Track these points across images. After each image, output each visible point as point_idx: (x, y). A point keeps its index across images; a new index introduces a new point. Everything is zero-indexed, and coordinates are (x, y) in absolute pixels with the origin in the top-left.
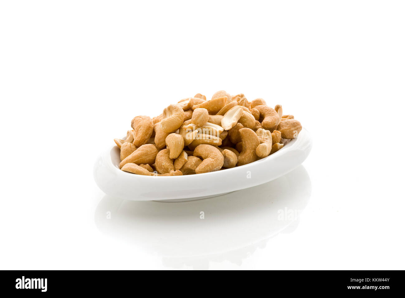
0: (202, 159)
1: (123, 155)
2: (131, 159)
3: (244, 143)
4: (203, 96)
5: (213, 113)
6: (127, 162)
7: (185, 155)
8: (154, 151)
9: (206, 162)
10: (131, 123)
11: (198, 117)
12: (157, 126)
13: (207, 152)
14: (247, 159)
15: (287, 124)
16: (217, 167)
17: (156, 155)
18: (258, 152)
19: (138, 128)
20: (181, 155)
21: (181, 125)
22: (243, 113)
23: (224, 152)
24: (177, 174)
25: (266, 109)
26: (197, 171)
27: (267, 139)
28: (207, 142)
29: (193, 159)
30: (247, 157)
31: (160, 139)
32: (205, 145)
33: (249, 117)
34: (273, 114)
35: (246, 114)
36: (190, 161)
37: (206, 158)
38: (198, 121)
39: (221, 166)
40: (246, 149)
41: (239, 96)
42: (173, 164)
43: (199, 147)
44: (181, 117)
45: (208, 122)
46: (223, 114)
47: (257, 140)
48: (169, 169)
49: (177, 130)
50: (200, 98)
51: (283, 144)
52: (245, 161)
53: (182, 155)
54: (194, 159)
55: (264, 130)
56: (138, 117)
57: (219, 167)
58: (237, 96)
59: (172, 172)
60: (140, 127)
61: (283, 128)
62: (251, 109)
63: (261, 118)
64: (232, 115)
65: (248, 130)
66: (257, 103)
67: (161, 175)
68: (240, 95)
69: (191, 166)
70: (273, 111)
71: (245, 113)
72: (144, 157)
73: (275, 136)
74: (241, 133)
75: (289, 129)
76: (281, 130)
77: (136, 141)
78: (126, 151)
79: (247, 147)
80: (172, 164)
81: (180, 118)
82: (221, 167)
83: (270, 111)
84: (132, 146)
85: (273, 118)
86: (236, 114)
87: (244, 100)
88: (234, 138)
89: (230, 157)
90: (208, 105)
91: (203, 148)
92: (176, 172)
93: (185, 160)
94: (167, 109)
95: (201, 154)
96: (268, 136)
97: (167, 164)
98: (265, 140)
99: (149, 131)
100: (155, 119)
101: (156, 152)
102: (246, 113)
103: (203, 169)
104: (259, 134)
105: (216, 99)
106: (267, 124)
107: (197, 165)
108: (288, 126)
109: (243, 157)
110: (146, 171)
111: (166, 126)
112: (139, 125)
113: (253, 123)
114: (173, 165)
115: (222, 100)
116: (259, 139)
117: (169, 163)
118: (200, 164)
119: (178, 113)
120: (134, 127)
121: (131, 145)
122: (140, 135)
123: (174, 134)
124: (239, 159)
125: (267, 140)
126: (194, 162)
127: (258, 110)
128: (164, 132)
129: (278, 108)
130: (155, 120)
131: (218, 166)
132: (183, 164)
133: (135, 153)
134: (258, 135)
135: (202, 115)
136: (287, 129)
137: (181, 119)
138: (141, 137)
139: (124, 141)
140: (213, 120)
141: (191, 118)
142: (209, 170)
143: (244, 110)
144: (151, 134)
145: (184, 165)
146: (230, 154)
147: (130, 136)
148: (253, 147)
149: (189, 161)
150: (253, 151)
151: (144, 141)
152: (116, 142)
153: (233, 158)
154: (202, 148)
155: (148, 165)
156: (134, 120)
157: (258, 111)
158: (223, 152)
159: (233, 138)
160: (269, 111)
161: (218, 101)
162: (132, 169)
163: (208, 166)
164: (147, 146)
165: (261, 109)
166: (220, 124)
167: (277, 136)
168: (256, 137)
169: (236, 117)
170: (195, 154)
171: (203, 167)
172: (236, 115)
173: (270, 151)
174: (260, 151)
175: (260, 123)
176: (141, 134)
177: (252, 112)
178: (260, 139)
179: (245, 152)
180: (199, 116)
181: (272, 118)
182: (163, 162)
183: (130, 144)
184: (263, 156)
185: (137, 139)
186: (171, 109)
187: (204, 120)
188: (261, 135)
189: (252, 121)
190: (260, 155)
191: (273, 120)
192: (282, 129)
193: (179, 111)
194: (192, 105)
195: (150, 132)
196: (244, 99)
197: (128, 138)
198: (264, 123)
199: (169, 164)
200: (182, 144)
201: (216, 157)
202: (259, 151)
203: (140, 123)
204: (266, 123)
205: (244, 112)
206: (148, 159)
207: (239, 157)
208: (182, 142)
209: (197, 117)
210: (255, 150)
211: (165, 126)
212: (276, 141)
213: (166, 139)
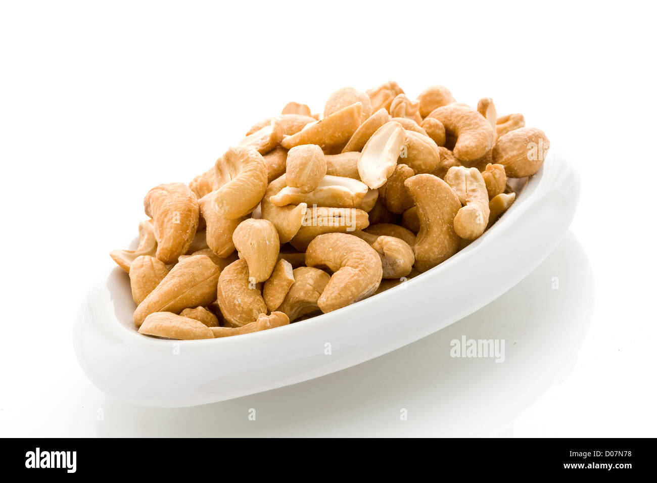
0: (328, 271)
1: (137, 291)
2: (158, 302)
3: (421, 211)
4: (301, 109)
5: (333, 149)
6: (150, 310)
7: (286, 266)
8: (209, 271)
9: (341, 278)
10: (145, 205)
11: (300, 169)
12: (206, 205)
13: (337, 254)
14: (436, 250)
15: (515, 143)
16: (370, 287)
17: (217, 278)
18: (459, 227)
19: (163, 216)
20: (276, 269)
21: (262, 194)
22: (406, 139)
23: (380, 244)
24: (275, 324)
25: (458, 116)
26: (323, 305)
27: (474, 191)
28: (333, 227)
29: (306, 275)
30: (435, 244)
31: (219, 237)
32: (330, 235)
33: (423, 145)
34: (477, 124)
35: (414, 138)
36: (302, 281)
37: (337, 269)
38: (304, 178)
39: (378, 281)
40: (429, 226)
41: (385, 88)
42: (262, 294)
43: (315, 244)
44: (260, 174)
45: (327, 174)
46: (359, 148)
47: (452, 198)
48: (254, 311)
49: (256, 207)
50: (297, 112)
51: (513, 195)
52: (432, 255)
53: (280, 270)
54: (309, 275)
55: (462, 168)
56: (157, 188)
57: (373, 285)
58: (380, 90)
59: (263, 318)
60: (166, 213)
61: (507, 153)
62: (422, 122)
63: (449, 139)
64: (380, 147)
65: (428, 180)
66: (433, 100)
67: (238, 329)
68: (388, 85)
69: (306, 293)
70: (475, 118)
71: (411, 136)
72: (188, 292)
73: (492, 178)
74: (411, 189)
75: (521, 154)
76: (503, 160)
77: (163, 249)
78: (144, 281)
79: (431, 219)
80: (259, 297)
81: (257, 177)
82: (378, 285)
83: (468, 117)
84: (154, 264)
85: (480, 134)
86: (390, 143)
87: (400, 102)
88: (394, 202)
89: (395, 255)
90: (318, 131)
91: (326, 243)
92: (273, 315)
93: (290, 282)
94: (222, 160)
95: (323, 259)
96: (475, 184)
97: (246, 300)
98: (471, 193)
99: (190, 221)
100: (199, 180)
101: (214, 273)
102: (414, 135)
103: (336, 298)
104: (453, 183)
105: (337, 113)
106: (466, 153)
107: (319, 289)
108: (518, 146)
109: (427, 247)
110: (199, 326)
111: (228, 204)
112: (162, 208)
113: (434, 158)
114: (261, 300)
115: (351, 114)
116: (457, 194)
117: (251, 296)
118: (327, 286)
119: (251, 166)
120: (152, 214)
121: (152, 263)
122: (169, 234)
123: (250, 222)
124: (416, 252)
125: (476, 194)
126: (311, 282)
127: (438, 119)
128: (226, 219)
129: (484, 107)
130: (200, 184)
131: (372, 283)
132: (287, 291)
133: (163, 284)
134: (451, 185)
135: (311, 163)
136: (518, 156)
137: (261, 181)
138: (172, 238)
139: (133, 252)
140: (338, 168)
141: (284, 171)
142: (350, 298)
143: (407, 127)
144: (196, 227)
145: (288, 293)
146: (393, 247)
147: (146, 237)
148: (447, 217)
149: (299, 282)
150: (449, 228)
151: (183, 247)
152: (116, 261)
153: (403, 255)
154: (324, 243)
155: (200, 308)
156: (150, 197)
157: (441, 124)
158: (376, 244)
159: (392, 202)
160: (465, 118)
161: (341, 118)
162: (165, 330)
163: (346, 288)
164: (190, 264)
165: (445, 118)
166: (356, 176)
167: (497, 176)
168: (448, 192)
169: (392, 151)
170: (308, 261)
171: (336, 293)
172: (391, 146)
173: (488, 218)
174: (464, 225)
175: (449, 152)
176: (173, 230)
177: (427, 128)
178: (459, 193)
179: (428, 233)
180: (303, 165)
181: (478, 135)
182: (237, 296)
183: (151, 260)
184: (474, 235)
185: (165, 246)
186: (232, 159)
187: (316, 175)
188: (459, 184)
189: (430, 153)
190: (465, 233)
191: (479, 140)
192: (505, 157)
193: (251, 161)
194: (281, 135)
195: (193, 222)
196: (400, 99)
197: (143, 243)
198: (459, 152)
199: (251, 299)
200: (274, 243)
201: (362, 263)
202: (461, 225)
203: (164, 204)
204: (464, 150)
205: (408, 133)
206: (198, 294)
207: (417, 247)
208: (273, 239)
209: (298, 170)
210: (451, 223)
211: (225, 205)
212: (495, 191)
213: (234, 237)
